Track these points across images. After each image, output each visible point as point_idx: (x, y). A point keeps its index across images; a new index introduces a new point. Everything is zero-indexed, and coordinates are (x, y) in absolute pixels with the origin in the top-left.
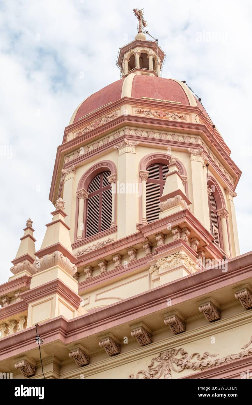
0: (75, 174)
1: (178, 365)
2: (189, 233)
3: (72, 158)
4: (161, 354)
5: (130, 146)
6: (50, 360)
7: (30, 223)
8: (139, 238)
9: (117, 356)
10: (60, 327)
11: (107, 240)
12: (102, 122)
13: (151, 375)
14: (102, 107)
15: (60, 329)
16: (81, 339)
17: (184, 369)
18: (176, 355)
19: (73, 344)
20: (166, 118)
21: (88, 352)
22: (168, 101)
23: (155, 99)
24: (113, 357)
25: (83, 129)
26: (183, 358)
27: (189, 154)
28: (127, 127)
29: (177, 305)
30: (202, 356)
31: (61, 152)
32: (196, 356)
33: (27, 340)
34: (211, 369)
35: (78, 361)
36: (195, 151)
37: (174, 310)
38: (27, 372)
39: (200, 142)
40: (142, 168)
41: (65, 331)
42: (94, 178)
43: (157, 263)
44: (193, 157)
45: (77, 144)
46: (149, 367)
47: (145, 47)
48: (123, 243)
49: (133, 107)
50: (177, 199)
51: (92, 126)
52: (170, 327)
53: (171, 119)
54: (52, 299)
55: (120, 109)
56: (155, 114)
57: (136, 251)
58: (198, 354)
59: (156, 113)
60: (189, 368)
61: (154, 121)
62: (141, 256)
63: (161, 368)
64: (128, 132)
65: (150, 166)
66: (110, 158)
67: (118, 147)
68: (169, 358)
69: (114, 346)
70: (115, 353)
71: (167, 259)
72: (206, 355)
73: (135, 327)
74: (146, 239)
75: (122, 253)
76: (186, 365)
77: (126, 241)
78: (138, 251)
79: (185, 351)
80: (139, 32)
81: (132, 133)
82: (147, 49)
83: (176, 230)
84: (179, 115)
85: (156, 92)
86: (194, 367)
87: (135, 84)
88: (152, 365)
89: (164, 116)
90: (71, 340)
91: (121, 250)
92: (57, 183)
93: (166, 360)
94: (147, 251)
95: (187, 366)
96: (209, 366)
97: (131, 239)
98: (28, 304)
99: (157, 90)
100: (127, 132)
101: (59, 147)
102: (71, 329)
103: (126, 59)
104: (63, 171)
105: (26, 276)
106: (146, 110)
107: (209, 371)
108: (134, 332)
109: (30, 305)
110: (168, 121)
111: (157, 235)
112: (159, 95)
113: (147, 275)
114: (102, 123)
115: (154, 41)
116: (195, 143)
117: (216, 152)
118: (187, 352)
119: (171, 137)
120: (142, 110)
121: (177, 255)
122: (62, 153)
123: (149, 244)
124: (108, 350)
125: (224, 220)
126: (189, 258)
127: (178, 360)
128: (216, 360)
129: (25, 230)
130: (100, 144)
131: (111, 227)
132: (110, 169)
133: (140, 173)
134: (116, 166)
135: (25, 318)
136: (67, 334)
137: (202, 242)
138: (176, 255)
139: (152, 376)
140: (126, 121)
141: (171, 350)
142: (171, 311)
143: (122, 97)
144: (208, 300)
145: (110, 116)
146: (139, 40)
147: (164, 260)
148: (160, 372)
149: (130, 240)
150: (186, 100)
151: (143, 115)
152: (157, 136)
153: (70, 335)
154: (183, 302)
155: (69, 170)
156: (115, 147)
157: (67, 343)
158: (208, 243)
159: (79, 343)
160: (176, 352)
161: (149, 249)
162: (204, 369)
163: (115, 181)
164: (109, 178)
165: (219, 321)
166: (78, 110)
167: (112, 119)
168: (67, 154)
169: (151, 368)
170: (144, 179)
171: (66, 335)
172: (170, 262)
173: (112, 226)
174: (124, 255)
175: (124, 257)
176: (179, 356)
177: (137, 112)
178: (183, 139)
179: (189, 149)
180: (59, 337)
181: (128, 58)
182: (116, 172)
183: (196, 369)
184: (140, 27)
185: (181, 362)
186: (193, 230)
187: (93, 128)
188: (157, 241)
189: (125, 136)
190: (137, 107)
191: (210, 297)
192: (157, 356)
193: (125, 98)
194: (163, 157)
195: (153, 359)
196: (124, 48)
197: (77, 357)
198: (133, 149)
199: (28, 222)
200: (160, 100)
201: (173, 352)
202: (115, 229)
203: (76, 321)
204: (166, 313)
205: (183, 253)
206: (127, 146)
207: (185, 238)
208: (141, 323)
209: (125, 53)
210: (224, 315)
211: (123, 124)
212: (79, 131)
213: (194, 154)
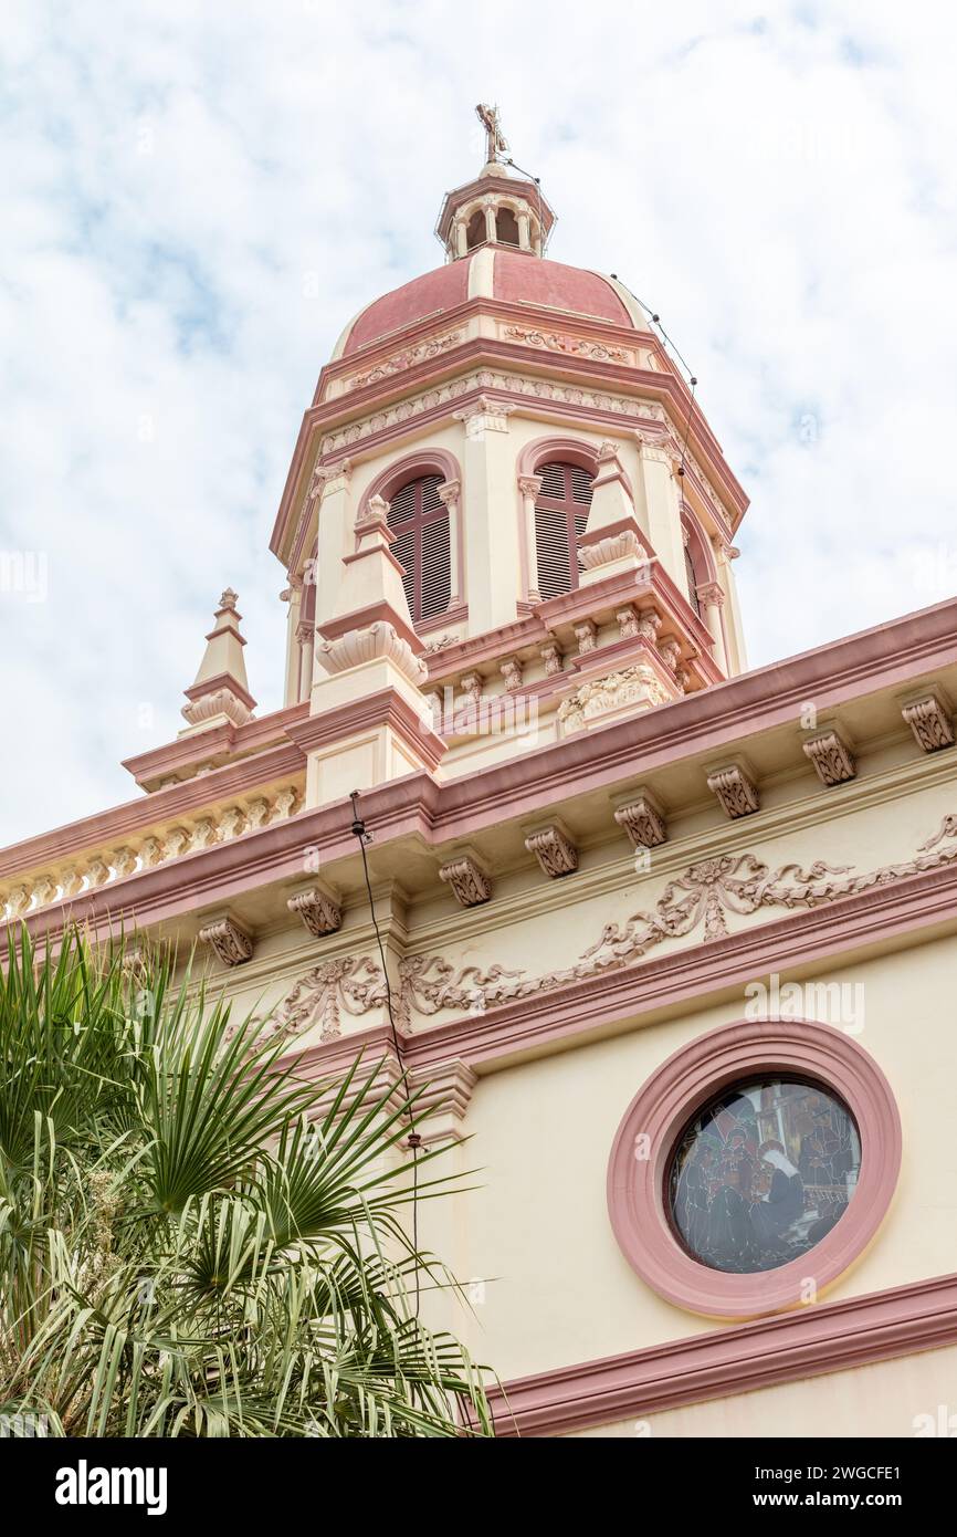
0: (349, 480)
1: (741, 897)
2: (659, 622)
3: (340, 442)
4: (692, 870)
5: (495, 414)
6: (381, 891)
7: (230, 599)
8: (531, 633)
9: (569, 876)
10: (419, 799)
11: (442, 639)
12: (419, 356)
13: (667, 923)
14: (418, 320)
15: (420, 804)
16: (476, 832)
17: (761, 905)
18: (734, 872)
19: (449, 846)
20: (579, 354)
21: (487, 870)
22: (583, 315)
23: (550, 307)
24: (558, 880)
25: (369, 373)
26: (756, 878)
27: (636, 444)
28: (484, 369)
29: (745, 740)
30: (807, 872)
31: (315, 425)
32: (791, 874)
33: (325, 834)
34: (836, 902)
35: (461, 892)
36: (651, 437)
37: (733, 755)
38: (319, 921)
39: (661, 416)
40: (525, 468)
41: (432, 812)
42: (400, 490)
43: (579, 694)
44: (646, 451)
45: (356, 407)
46: (661, 902)
47: (510, 193)
48: (488, 643)
49: (497, 323)
50: (626, 539)
51: (393, 365)
52: (720, 798)
53: (590, 357)
54: (375, 739)
55: (466, 325)
56: (552, 342)
57: (522, 666)
58: (796, 866)
59: (555, 340)
60: (774, 902)
61: (551, 357)
62: (534, 677)
63: (696, 907)
64: (488, 380)
65: (541, 466)
66: (441, 442)
67: (463, 416)
68: (716, 879)
69: (564, 850)
70: (565, 868)
71: (604, 683)
72: (819, 870)
73: (624, 800)
74: (551, 634)
75: (485, 669)
76: (768, 894)
77: (497, 640)
78: (526, 665)
79: (759, 860)
80: (489, 162)
81: (498, 383)
82: (515, 200)
83: (629, 614)
84: (610, 350)
85: (552, 291)
86: (788, 900)
87: (499, 270)
88: (670, 899)
89: (574, 349)
90: (448, 834)
91: (483, 662)
92: (295, 506)
93: (708, 884)
94: (552, 665)
95: (768, 898)
96: (831, 895)
97: (511, 634)
98: (306, 752)
99: (553, 287)
100: (486, 380)
101: (307, 414)
102: (448, 805)
103: (462, 221)
104: (318, 471)
105: (229, 725)
106: (530, 332)
107: (833, 908)
108: (622, 811)
109: (312, 757)
110: (587, 361)
111: (578, 624)
112: (559, 300)
113: (552, 724)
114: (419, 359)
115: (530, 181)
116: (651, 418)
117: (695, 447)
118: (766, 863)
119: (592, 401)
120: (520, 331)
121: (632, 674)
122: (316, 428)
123: (555, 648)
124: (547, 863)
125: (714, 611)
126: (658, 683)
127: (743, 883)
128: (850, 881)
129: (218, 615)
130: (415, 408)
131: (450, 609)
132: (443, 470)
133: (519, 481)
134: (461, 464)
135: (293, 793)
136: (435, 819)
137: (686, 646)
138: (627, 674)
139: (671, 925)
140: (483, 353)
141: (720, 859)
142: (725, 758)
143: (470, 298)
144: (831, 727)
145: (440, 341)
146: (496, 175)
147: (596, 687)
148: (692, 917)
149: (508, 636)
150: (624, 316)
151: (523, 343)
152: (558, 395)
153: (444, 821)
154: (763, 731)
155: (334, 468)
156: (455, 415)
157: (435, 842)
158: (699, 651)
159: (468, 844)
160: (734, 864)
161: (556, 660)
162: (816, 903)
163: (457, 497)
164: (443, 491)
165: (852, 782)
166: (353, 328)
167: (445, 350)
168: (329, 431)
169: (667, 906)
170: (528, 495)
171: (433, 821)
172: (614, 690)
173: (452, 606)
174: (490, 675)
175: (490, 679)
176: (744, 874)
177: (508, 336)
178: (620, 406)
179: (637, 432)
180: (415, 825)
181: (468, 218)
182: (459, 475)
183: (794, 903)
184: (492, 150)
185: (751, 887)
186: (668, 615)
187: (396, 370)
188: (577, 641)
189: (481, 390)
190: (508, 324)
191: (834, 718)
192: (681, 875)
193: (478, 299)
194: (572, 446)
195: (671, 883)
196: (456, 193)
197: (461, 881)
198: (502, 422)
199: (226, 595)
200: (563, 309)
201: (724, 865)
202: (462, 614)
203: (462, 784)
204: (712, 762)
205: (647, 669)
206: (488, 413)
207: (649, 632)
208: (643, 789)
209: (460, 204)
210: (863, 767)
211: (476, 360)
212: (360, 376)
213: (649, 444)
